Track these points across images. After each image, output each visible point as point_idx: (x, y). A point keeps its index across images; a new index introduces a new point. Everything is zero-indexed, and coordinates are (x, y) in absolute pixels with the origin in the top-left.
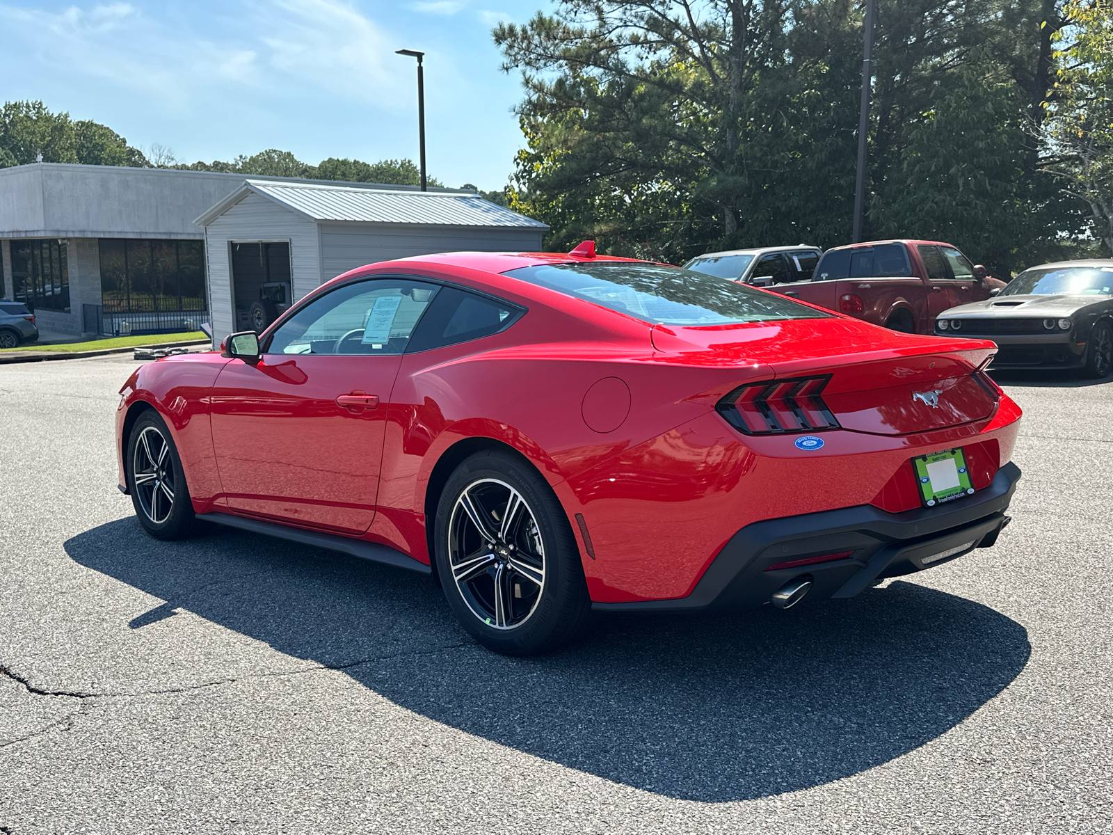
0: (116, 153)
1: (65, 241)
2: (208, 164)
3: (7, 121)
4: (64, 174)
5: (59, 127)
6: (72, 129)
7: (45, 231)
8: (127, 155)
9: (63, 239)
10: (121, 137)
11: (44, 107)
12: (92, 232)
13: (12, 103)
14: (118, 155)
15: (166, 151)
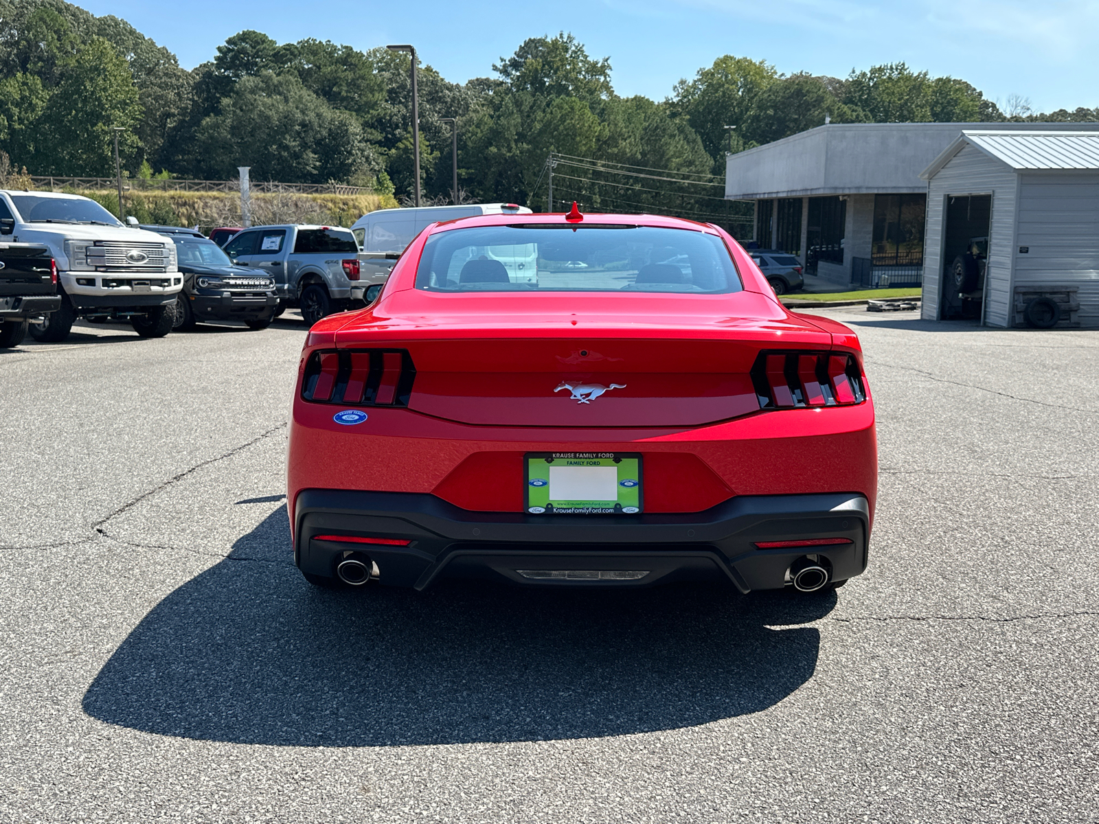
0: (969, 106)
1: (845, 198)
2: (1070, 111)
3: (871, 84)
4: (848, 133)
5: (917, 85)
6: (929, 86)
7: (824, 188)
8: (980, 108)
9: (844, 196)
10: (978, 91)
11: (906, 67)
12: (867, 188)
13: (878, 66)
14: (970, 109)
15: (1023, 101)
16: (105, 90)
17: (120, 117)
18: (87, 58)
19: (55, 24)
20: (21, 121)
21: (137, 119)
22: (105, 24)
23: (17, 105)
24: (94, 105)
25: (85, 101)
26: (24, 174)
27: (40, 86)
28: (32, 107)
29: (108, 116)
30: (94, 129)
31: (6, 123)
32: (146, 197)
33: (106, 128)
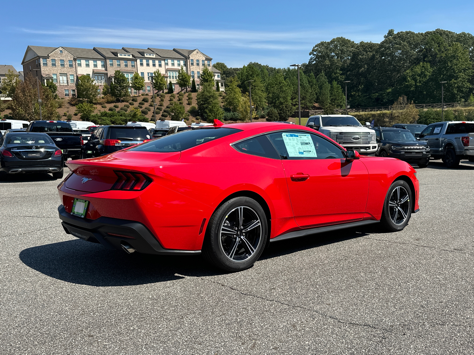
16: (456, 65)
17: (462, 76)
18: (449, 52)
19: (438, 40)
20: (420, 82)
21: (470, 76)
22: (460, 36)
23: (419, 75)
24: (451, 72)
25: (447, 71)
26: (412, 103)
27: (429, 67)
28: (425, 76)
29: (457, 76)
30: (450, 82)
31: (414, 83)
32: (465, 110)
33: (455, 81)
